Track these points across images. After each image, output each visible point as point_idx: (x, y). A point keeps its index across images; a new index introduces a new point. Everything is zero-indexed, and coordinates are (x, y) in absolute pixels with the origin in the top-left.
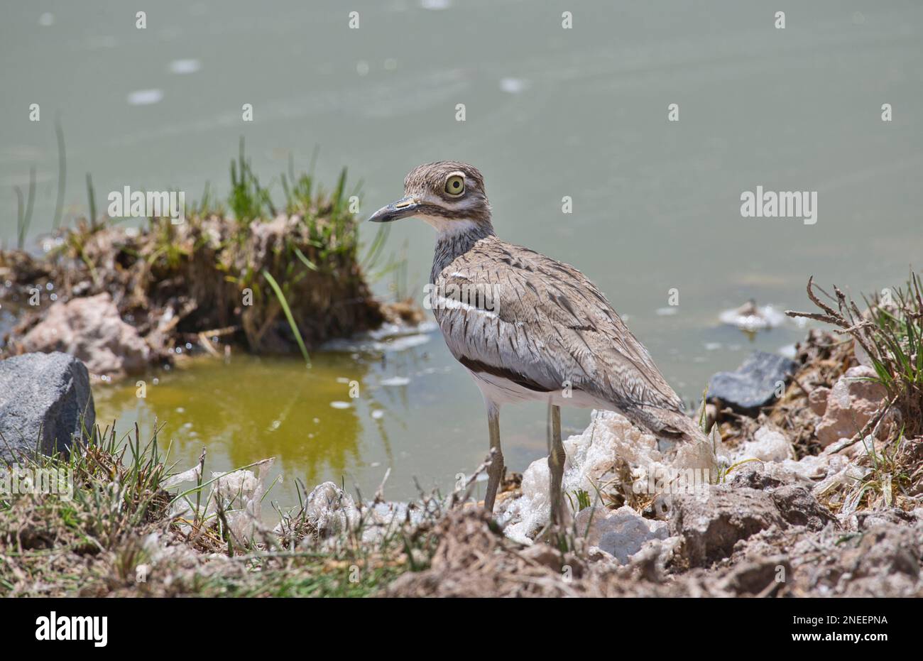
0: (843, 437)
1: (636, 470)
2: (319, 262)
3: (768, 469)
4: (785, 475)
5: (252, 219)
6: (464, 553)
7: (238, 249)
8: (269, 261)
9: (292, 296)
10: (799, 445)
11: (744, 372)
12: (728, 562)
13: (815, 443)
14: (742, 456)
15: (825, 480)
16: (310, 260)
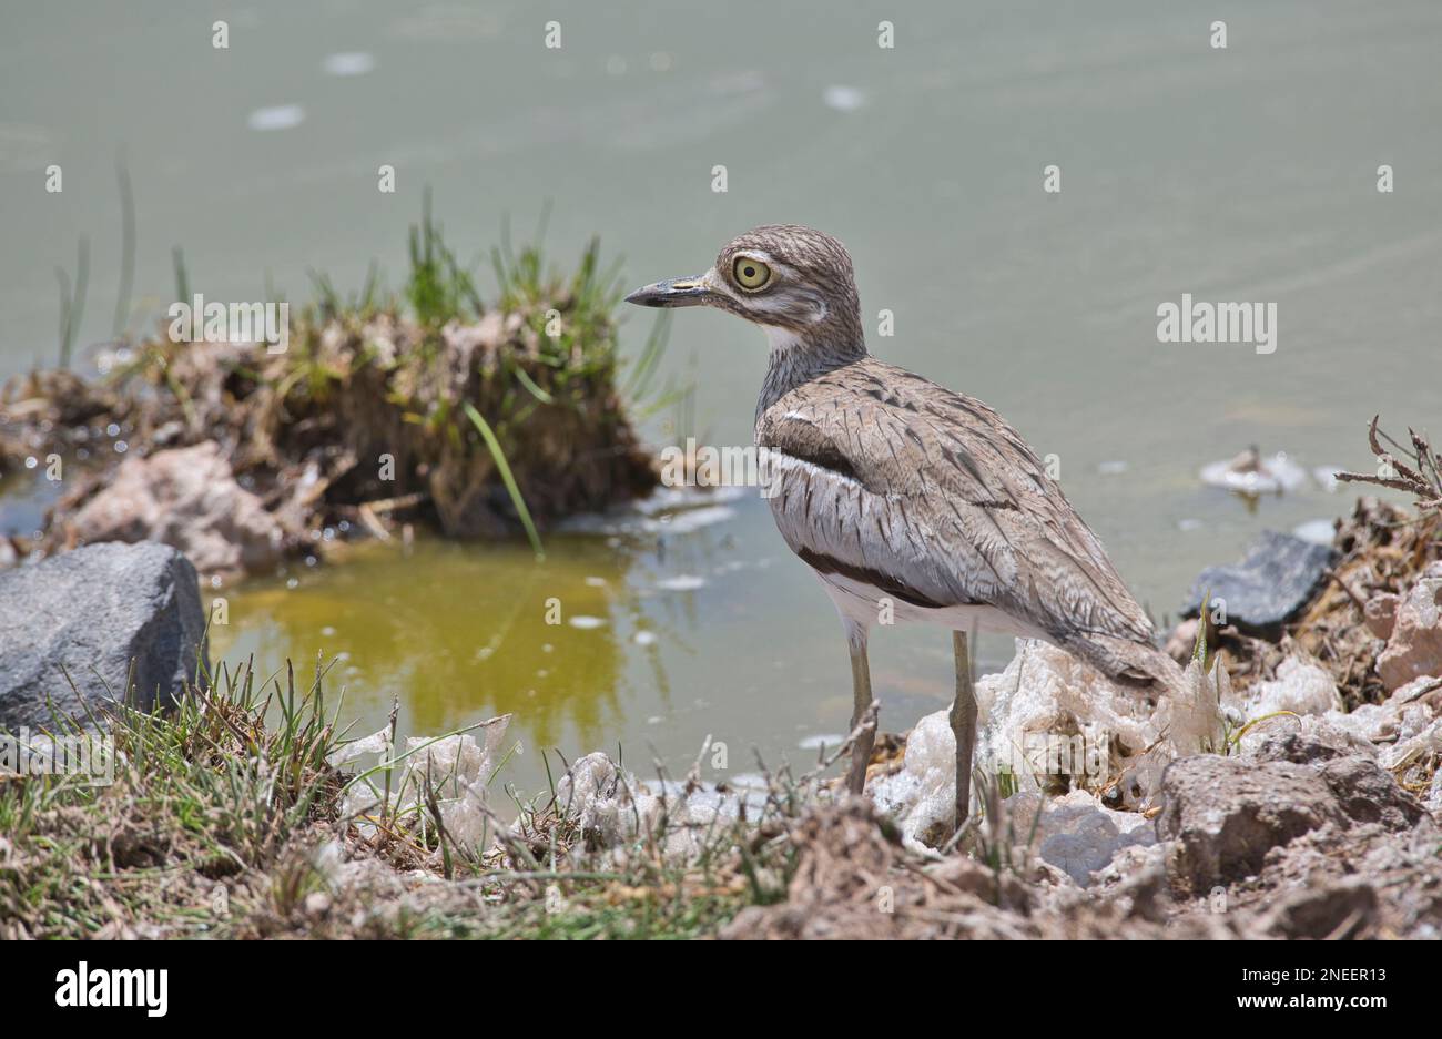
0: (1423, 674)
1: (1087, 728)
2: (555, 389)
3: (1307, 728)
4: (1332, 738)
5: (444, 321)
6: (841, 874)
7: (423, 369)
8: (473, 389)
9: (512, 445)
10: (1348, 687)
11: (1250, 565)
12: (1255, 882)
13: (1375, 684)
14: (1257, 706)
15: (1397, 745)
16: (540, 386)
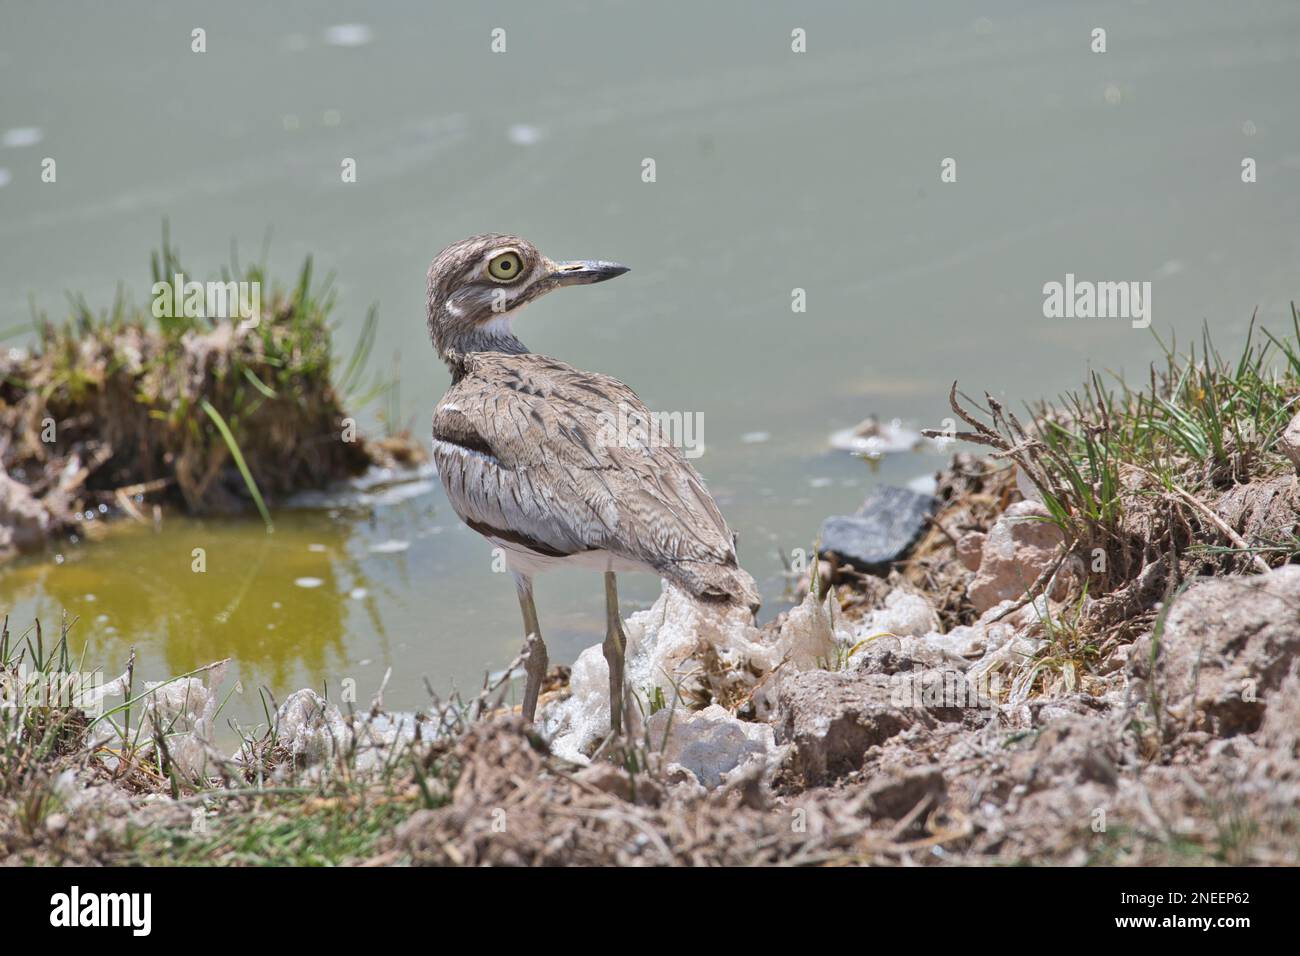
0: (1006, 599)
1: (725, 654)
2: (278, 386)
3: (906, 647)
4: (929, 654)
5: (183, 331)
6: (498, 780)
7: (166, 372)
8: (210, 388)
9: (243, 435)
10: (946, 612)
11: (867, 514)
12: (857, 776)
13: (968, 608)
14: (870, 631)
15: (983, 659)
16: (265, 383)
